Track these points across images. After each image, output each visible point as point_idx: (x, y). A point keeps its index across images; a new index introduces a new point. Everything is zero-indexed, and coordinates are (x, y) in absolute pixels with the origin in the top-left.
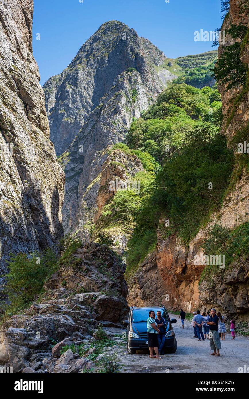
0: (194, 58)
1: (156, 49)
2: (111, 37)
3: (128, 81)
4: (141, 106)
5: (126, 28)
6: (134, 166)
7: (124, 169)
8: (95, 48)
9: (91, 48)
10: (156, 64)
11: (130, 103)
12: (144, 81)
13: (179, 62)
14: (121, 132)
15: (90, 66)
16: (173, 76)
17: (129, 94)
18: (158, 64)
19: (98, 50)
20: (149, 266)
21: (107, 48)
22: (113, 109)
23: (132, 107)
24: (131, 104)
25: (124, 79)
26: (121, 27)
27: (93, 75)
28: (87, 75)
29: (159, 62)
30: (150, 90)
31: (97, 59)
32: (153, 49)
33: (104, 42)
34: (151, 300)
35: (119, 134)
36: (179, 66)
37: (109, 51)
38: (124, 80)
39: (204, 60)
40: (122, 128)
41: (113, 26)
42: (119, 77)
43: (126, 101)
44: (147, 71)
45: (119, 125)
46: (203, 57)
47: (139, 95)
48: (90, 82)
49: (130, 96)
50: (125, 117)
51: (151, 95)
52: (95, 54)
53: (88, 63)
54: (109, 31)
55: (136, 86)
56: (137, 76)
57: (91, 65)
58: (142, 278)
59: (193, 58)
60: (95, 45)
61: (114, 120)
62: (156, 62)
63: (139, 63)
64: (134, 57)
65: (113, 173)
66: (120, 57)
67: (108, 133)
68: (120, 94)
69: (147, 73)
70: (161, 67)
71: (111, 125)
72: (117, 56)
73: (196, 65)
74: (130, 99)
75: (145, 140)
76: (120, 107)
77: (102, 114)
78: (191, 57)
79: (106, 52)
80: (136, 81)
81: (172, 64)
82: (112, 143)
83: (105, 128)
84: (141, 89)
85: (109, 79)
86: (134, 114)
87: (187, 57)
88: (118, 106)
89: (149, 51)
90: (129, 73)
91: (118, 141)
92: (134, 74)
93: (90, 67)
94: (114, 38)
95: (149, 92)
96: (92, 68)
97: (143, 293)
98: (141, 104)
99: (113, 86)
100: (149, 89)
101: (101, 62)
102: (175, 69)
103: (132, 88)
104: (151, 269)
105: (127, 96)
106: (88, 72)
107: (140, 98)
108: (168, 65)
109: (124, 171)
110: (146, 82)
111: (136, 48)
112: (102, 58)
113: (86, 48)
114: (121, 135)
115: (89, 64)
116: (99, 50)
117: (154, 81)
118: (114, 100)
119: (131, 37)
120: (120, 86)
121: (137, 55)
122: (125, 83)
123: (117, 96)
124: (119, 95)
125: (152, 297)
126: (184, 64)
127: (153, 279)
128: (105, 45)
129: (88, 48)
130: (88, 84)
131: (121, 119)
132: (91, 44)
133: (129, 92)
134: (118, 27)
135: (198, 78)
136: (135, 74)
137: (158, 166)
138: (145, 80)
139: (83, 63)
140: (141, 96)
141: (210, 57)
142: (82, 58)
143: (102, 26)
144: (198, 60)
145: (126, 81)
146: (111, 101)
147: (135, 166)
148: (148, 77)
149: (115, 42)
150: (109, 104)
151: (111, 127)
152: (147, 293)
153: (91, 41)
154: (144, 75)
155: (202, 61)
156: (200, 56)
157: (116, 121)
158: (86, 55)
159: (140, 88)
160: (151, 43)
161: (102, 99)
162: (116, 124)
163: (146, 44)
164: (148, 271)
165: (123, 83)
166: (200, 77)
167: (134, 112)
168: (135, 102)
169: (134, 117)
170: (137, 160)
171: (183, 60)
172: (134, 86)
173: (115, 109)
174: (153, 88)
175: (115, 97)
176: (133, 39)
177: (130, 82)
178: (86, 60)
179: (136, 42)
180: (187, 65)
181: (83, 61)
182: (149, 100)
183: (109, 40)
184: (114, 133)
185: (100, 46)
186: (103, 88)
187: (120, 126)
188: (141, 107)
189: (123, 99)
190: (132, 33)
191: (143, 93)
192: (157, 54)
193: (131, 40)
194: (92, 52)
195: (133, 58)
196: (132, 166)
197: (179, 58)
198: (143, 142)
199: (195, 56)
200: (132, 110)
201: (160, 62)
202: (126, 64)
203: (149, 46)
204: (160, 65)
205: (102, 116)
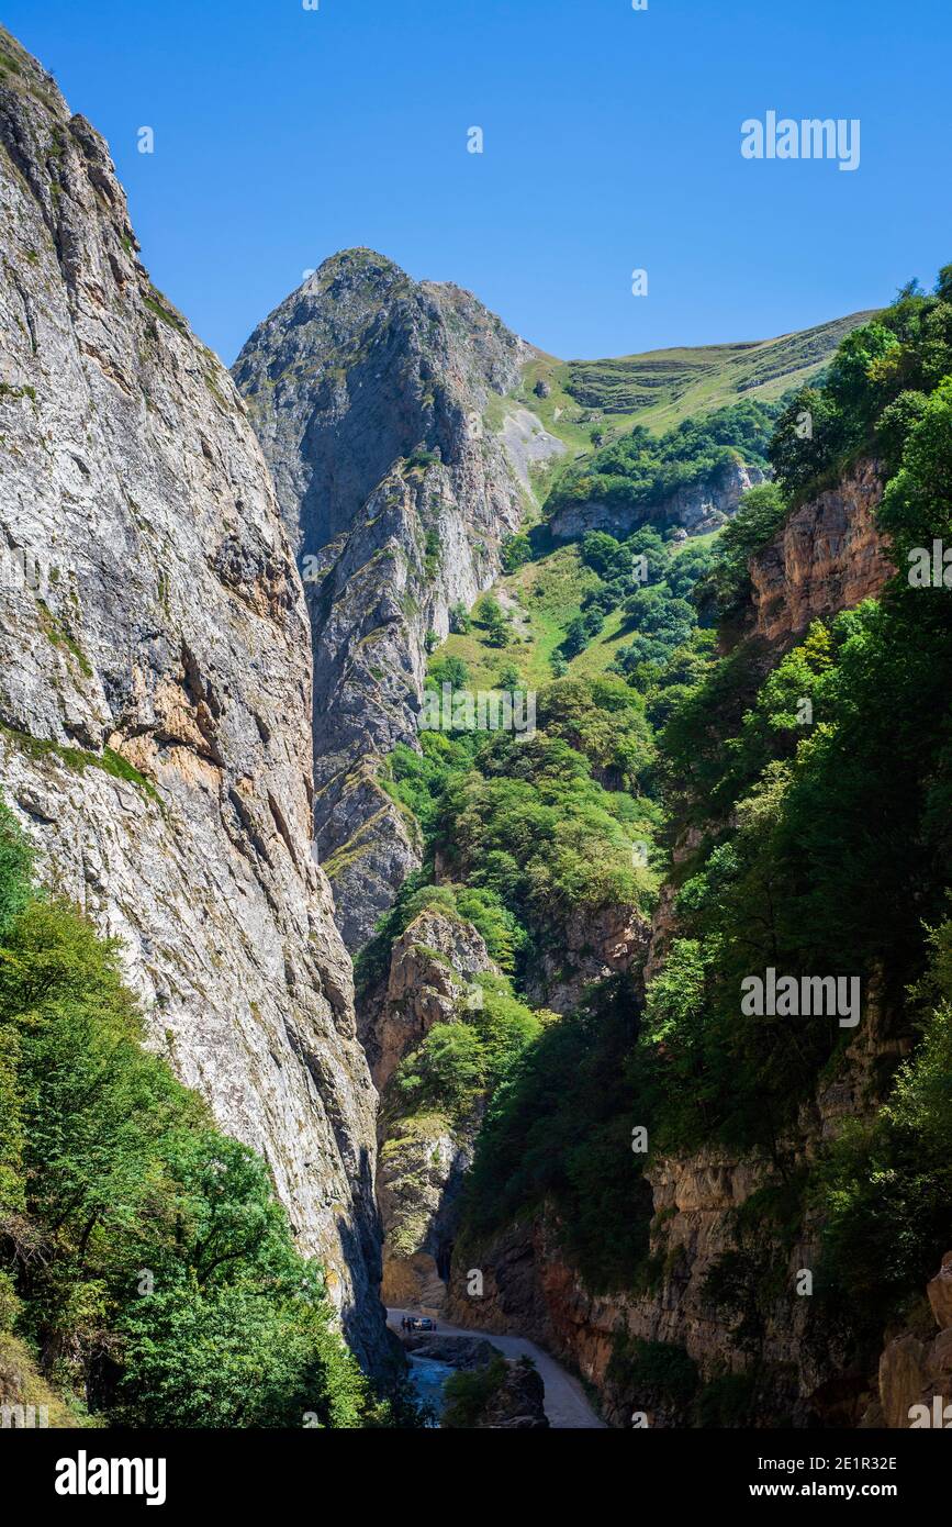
0: (622, 375)
1: (497, 328)
2: (357, 312)
3: (414, 506)
4: (451, 586)
5: (406, 286)
6: (466, 953)
7: (447, 970)
8: (301, 347)
9: (288, 342)
10: (496, 387)
11: (418, 584)
12: (460, 486)
13: (570, 382)
14: (395, 702)
15: (285, 406)
16: (549, 441)
17: (417, 553)
18: (501, 385)
19: (311, 353)
20: (516, 1253)
21: (341, 351)
22: (370, 611)
23: (424, 595)
24: (423, 585)
25: (402, 502)
26: (390, 280)
27: (295, 440)
28: (275, 440)
29: (504, 378)
30: (480, 519)
31: (308, 386)
32: (486, 328)
33: (332, 327)
34: (521, 1315)
35: (390, 710)
36: (571, 399)
37: (350, 362)
38: (403, 505)
39: (654, 385)
40: (401, 689)
41: (364, 272)
42: (387, 492)
43: (409, 578)
44: (470, 453)
45: (390, 680)
46: (651, 375)
47: (447, 548)
48: (283, 465)
49: (419, 560)
50: (407, 646)
51: (481, 537)
52: (299, 368)
53: (278, 397)
54: (349, 287)
55: (436, 516)
56: (442, 484)
57: (289, 405)
58: (504, 1272)
59: (617, 374)
60: (302, 335)
61: (377, 662)
62: (497, 379)
63: (445, 425)
64: (431, 401)
65: (423, 977)
66: (385, 389)
67: (360, 705)
68: (392, 558)
69: (470, 459)
70: (513, 398)
71: (369, 681)
72: (375, 384)
73: (628, 404)
74: (418, 570)
75: (489, 847)
76: (391, 606)
77: (333, 616)
78: (612, 367)
79: (337, 363)
80: (436, 499)
81: (548, 389)
82: (372, 748)
83: (350, 689)
84: (453, 528)
85: (347, 461)
86: (431, 619)
87: (599, 365)
88: (384, 603)
89: (474, 336)
90: (417, 472)
91: (388, 733)
92: (431, 476)
93: (284, 411)
94: (367, 317)
95: (474, 523)
96: (290, 416)
97: (505, 1302)
98: (451, 579)
99: (368, 517)
100: (474, 515)
101: (322, 400)
102: (558, 412)
103: (425, 525)
104: (520, 1258)
105: (412, 558)
106: (280, 430)
107: (451, 559)
108: (535, 391)
109: (448, 974)
110: (467, 492)
111: (437, 366)
112: (324, 384)
113: (271, 339)
114: (396, 711)
115: (282, 401)
116: (314, 354)
117: (493, 482)
118: (372, 572)
119: (420, 326)
120: (388, 525)
121: (440, 394)
122: (405, 515)
123: (380, 562)
124: (389, 559)
125: (522, 1312)
126: (589, 395)
127: (524, 1276)
128: (335, 337)
129: (278, 340)
130: (278, 471)
131: (395, 655)
132: (291, 327)
133: (418, 544)
134: (380, 278)
135: (632, 488)
136: (438, 476)
137: (522, 934)
138: (464, 483)
139: (260, 393)
140: (453, 550)
141: (672, 379)
142: (257, 376)
143: (324, 265)
144: (634, 386)
145: (407, 508)
146: (360, 576)
147: (471, 952)
148: (474, 472)
149: (370, 333)
150: (355, 586)
151: (368, 688)
152: (514, 1304)
153: (288, 317)
154: (463, 468)
155: (646, 391)
156: (641, 368)
157: (382, 663)
158: (272, 366)
159: (448, 525)
160: (479, 307)
161: (329, 551)
162: (381, 675)
163: (466, 310)
164: (516, 1261)
165: (399, 515)
166: (636, 484)
167: (432, 612)
168: (434, 579)
169: (430, 628)
170: (474, 939)
171: (585, 378)
172: (430, 519)
173: (377, 612)
174: (488, 508)
175: (374, 564)
176: (429, 332)
177: (419, 503)
178: (270, 386)
179: (437, 343)
180: (598, 398)
181: (260, 387)
182: (475, 555)
183: (349, 322)
184: (376, 708)
185: (319, 342)
186: (327, 489)
187: (395, 678)
188: (451, 592)
189: (399, 571)
190: (425, 308)
191: (457, 536)
192: (501, 347)
193: (421, 335)
194: (291, 359)
195: (429, 405)
196: (463, 953)
197: (573, 365)
198: (482, 853)
199: (626, 367)
200: (426, 607)
201: (510, 377)
202: (402, 415)
203: (473, 317)
204: (507, 389)
205: (335, 625)
